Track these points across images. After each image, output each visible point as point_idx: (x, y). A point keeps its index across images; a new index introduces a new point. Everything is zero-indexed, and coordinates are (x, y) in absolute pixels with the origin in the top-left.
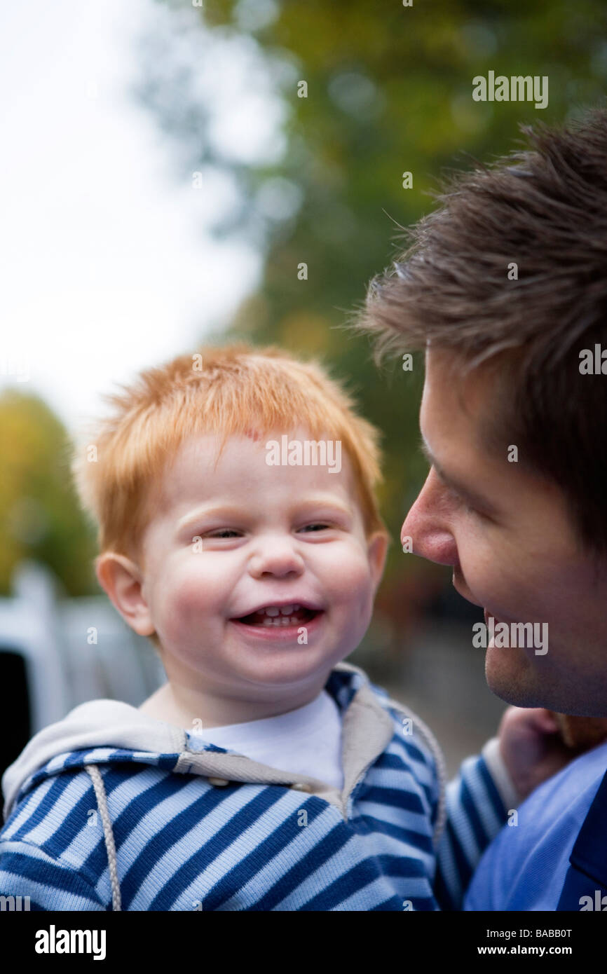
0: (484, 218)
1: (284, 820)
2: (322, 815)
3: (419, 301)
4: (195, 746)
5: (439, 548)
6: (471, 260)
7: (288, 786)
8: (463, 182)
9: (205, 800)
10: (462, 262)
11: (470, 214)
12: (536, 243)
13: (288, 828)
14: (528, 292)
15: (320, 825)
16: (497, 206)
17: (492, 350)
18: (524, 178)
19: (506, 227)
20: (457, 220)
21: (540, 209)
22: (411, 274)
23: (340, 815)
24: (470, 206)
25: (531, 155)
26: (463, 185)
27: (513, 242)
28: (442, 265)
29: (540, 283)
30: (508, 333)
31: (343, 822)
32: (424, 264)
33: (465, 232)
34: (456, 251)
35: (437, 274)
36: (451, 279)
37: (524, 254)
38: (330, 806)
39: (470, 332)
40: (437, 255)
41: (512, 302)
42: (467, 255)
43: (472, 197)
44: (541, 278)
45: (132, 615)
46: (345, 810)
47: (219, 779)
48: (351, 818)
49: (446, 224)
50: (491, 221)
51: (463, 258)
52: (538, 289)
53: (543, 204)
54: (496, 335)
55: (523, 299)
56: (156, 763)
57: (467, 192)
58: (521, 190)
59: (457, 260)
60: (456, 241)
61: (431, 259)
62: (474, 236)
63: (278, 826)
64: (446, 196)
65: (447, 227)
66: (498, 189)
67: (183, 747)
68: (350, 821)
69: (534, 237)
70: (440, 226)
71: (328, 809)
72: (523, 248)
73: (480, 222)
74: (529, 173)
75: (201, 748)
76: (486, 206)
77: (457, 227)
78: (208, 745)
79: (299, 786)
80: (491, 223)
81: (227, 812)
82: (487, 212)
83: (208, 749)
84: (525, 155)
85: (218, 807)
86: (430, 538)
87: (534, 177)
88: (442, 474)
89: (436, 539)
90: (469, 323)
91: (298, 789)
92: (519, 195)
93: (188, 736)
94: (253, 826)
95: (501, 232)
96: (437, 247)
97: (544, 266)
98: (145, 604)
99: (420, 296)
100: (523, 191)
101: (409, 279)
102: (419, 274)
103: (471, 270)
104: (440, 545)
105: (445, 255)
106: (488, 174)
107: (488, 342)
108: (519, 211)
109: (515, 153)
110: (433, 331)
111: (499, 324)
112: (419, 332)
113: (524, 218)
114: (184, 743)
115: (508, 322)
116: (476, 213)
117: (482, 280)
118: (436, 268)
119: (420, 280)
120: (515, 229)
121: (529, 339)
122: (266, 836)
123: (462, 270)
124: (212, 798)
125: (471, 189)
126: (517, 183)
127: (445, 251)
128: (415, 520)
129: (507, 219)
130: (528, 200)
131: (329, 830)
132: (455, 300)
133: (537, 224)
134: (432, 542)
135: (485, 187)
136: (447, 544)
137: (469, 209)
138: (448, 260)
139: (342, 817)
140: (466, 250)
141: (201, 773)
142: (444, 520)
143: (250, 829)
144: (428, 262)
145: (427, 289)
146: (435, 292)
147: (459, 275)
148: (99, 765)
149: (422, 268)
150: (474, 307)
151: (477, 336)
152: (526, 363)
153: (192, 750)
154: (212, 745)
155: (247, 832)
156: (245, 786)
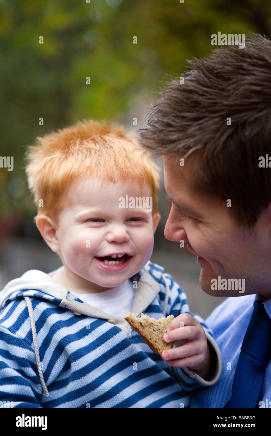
0: (179, 99)
1: (101, 334)
2: (118, 334)
3: (158, 136)
4: (71, 298)
5: (180, 236)
6: (176, 117)
7: (106, 320)
8: (168, 86)
9: (71, 320)
10: (173, 118)
11: (173, 98)
12: (201, 106)
13: (103, 338)
14: (202, 126)
15: (117, 338)
16: (183, 93)
17: (191, 151)
18: (192, 81)
19: (189, 102)
20: (168, 102)
21: (201, 92)
22: (153, 126)
23: (126, 335)
24: (173, 95)
25: (193, 71)
26: (168, 87)
27: (192, 107)
28: (165, 120)
29: (206, 121)
30: (196, 143)
31: (127, 339)
32: (158, 121)
33: (173, 106)
34: (170, 114)
35: (164, 124)
36: (170, 125)
37: (197, 111)
38: (122, 331)
39: (181, 145)
40: (162, 117)
41: (195, 130)
42: (174, 115)
43: (173, 91)
44: (206, 119)
45: (50, 242)
46: (128, 334)
47: (78, 312)
48: (130, 337)
49: (163, 104)
50: (181, 100)
51: (173, 116)
52: (206, 124)
53: (202, 90)
54: (192, 145)
55: (200, 129)
56: (52, 301)
57: (170, 90)
58: (192, 86)
59: (171, 117)
60: (169, 110)
61: (160, 119)
62: (176, 107)
63: (99, 336)
64: (162, 92)
65: (165, 105)
66: (183, 87)
67: (66, 297)
68: (130, 338)
69: (200, 104)
70: (162, 105)
71: (121, 332)
72: (197, 109)
73: (178, 101)
74: (194, 79)
75: (73, 299)
76: (179, 94)
77: (169, 104)
78: (76, 298)
79: (111, 320)
80: (183, 101)
81: (79, 327)
82: (180, 96)
83: (76, 300)
84: (191, 72)
85: (76, 324)
86: (176, 233)
87: (196, 80)
88: (177, 205)
89: (178, 232)
90: (180, 142)
91: (110, 322)
92: (192, 88)
93: (69, 293)
94: (88, 335)
95: (187, 104)
96: (162, 114)
97: (206, 115)
98: (57, 239)
99: (158, 134)
100: (193, 86)
101: (152, 128)
102: (157, 125)
103: (177, 121)
104: (180, 235)
105: (166, 116)
106: (177, 81)
107: (189, 148)
108: (192, 94)
109: (187, 72)
110: (165, 148)
111: (192, 140)
112: (160, 148)
113: (195, 97)
114: (67, 295)
115: (195, 139)
116: (175, 97)
117: (182, 124)
118: (163, 122)
119: (157, 128)
120: (192, 102)
121: (205, 144)
122: (93, 340)
123: (174, 121)
124: (74, 320)
125: (171, 88)
126: (190, 83)
127: (165, 115)
128: (169, 227)
129: (189, 98)
130: (195, 89)
131: (120, 341)
132: (173, 133)
133: (201, 99)
134: (177, 234)
135: (177, 87)
136: (182, 233)
137: (172, 96)
138: (167, 118)
139: (127, 337)
140: (174, 113)
141: (70, 309)
142: (180, 224)
143: (87, 336)
144: (159, 120)
145: (161, 131)
146: (164, 131)
147: (173, 123)
148: (30, 297)
149: (157, 123)
150: (181, 135)
151: (184, 147)
152: (206, 154)
153: (69, 299)
154: (78, 298)
155: (85, 337)
156: (89, 318)
